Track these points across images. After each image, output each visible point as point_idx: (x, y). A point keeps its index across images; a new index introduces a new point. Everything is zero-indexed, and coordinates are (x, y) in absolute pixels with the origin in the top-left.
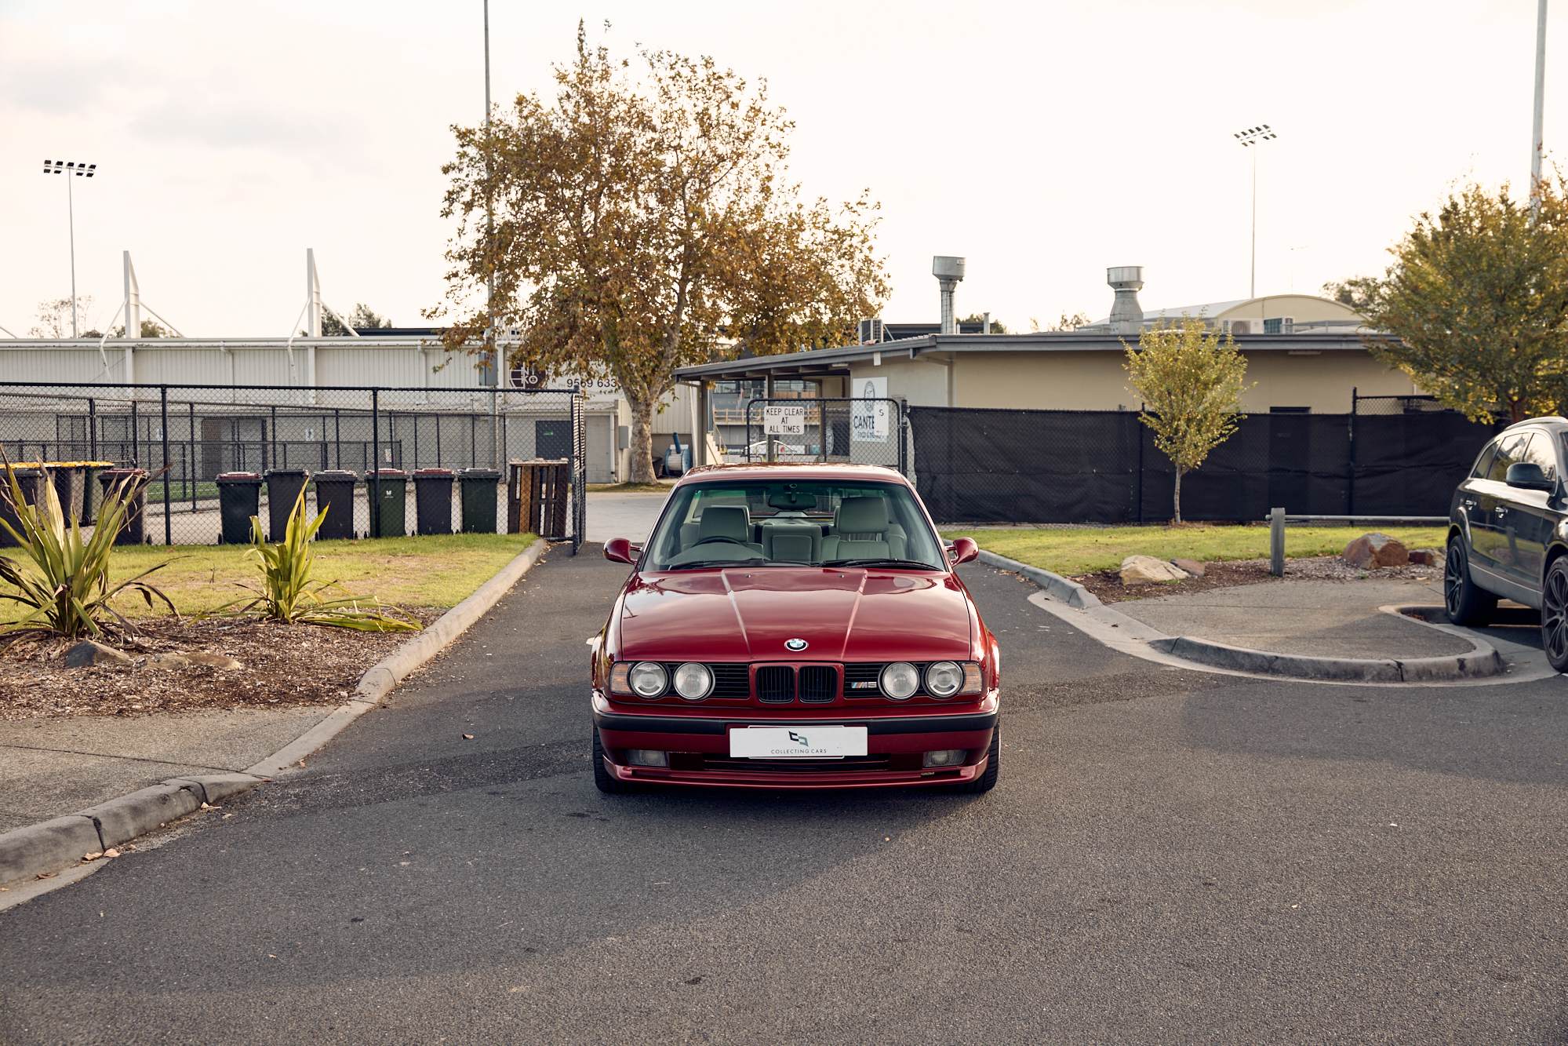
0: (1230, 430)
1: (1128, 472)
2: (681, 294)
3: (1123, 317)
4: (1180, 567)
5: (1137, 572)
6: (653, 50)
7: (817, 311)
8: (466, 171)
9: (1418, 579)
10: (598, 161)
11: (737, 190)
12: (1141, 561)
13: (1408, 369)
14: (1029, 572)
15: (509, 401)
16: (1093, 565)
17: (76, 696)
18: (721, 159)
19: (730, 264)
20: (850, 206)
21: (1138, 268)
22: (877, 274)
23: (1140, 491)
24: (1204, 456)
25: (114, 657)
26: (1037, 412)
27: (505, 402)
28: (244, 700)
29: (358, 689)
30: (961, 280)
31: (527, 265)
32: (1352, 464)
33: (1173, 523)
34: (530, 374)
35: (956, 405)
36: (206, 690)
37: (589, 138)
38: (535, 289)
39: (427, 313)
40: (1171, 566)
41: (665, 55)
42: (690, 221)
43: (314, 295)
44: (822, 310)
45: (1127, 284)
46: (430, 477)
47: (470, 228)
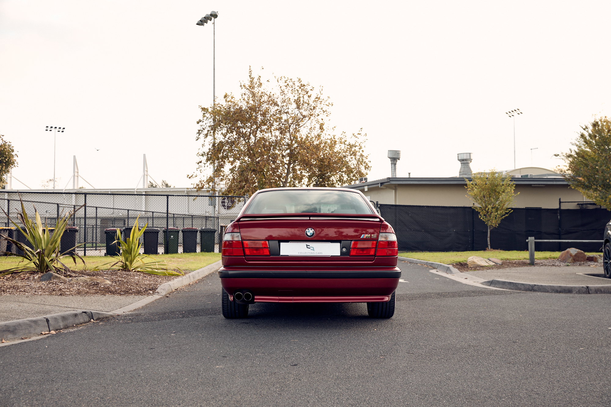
0: (510, 211)
1: (468, 231)
2: (288, 169)
3: (464, 173)
4: (492, 261)
5: (474, 262)
6: (278, 76)
7: (342, 176)
8: (205, 122)
9: (591, 266)
10: (256, 117)
11: (310, 129)
12: (476, 258)
13: (581, 190)
14: (429, 263)
15: (220, 213)
16: (456, 260)
17: (44, 289)
18: (304, 117)
19: (307, 156)
20: (355, 135)
21: (470, 153)
22: (365, 161)
23: (473, 239)
24: (499, 222)
25: (60, 278)
26: (431, 207)
27: (219, 213)
28: (111, 293)
29: (157, 291)
30: (399, 160)
31: (228, 158)
32: (560, 229)
33: (487, 249)
34: (229, 202)
35: (397, 204)
36: (96, 289)
37: (253, 109)
38: (231, 167)
39: (189, 176)
40: (488, 261)
41: (283, 78)
42: (292, 141)
43: (146, 172)
44: (344, 175)
45: (466, 160)
46: (188, 230)
47: (207, 145)
